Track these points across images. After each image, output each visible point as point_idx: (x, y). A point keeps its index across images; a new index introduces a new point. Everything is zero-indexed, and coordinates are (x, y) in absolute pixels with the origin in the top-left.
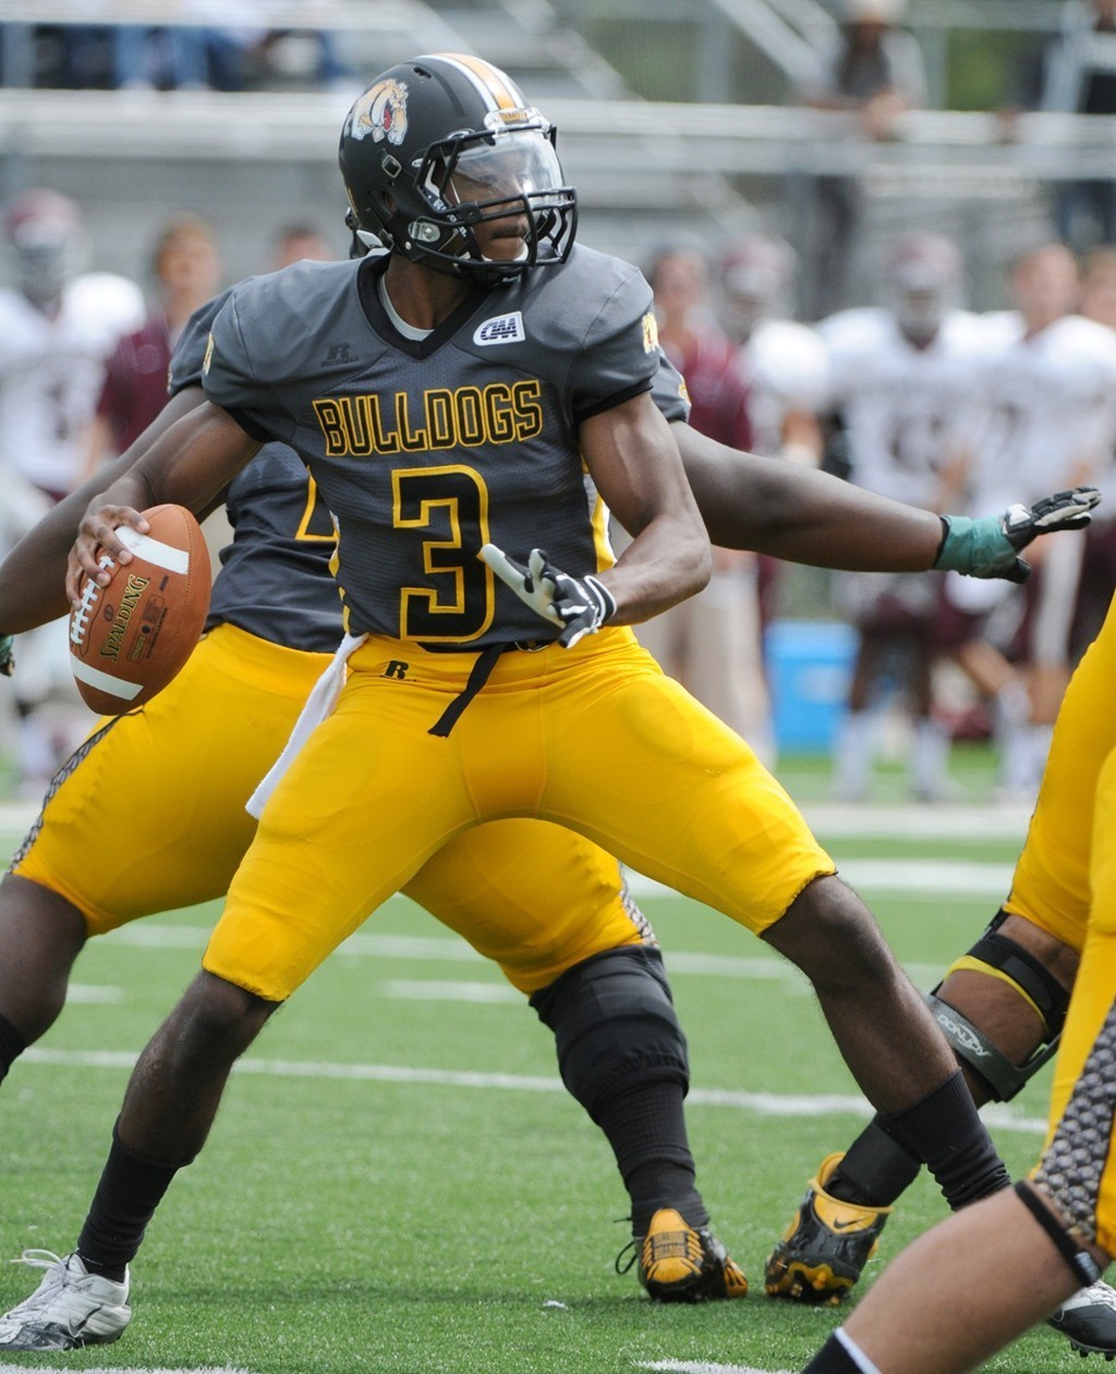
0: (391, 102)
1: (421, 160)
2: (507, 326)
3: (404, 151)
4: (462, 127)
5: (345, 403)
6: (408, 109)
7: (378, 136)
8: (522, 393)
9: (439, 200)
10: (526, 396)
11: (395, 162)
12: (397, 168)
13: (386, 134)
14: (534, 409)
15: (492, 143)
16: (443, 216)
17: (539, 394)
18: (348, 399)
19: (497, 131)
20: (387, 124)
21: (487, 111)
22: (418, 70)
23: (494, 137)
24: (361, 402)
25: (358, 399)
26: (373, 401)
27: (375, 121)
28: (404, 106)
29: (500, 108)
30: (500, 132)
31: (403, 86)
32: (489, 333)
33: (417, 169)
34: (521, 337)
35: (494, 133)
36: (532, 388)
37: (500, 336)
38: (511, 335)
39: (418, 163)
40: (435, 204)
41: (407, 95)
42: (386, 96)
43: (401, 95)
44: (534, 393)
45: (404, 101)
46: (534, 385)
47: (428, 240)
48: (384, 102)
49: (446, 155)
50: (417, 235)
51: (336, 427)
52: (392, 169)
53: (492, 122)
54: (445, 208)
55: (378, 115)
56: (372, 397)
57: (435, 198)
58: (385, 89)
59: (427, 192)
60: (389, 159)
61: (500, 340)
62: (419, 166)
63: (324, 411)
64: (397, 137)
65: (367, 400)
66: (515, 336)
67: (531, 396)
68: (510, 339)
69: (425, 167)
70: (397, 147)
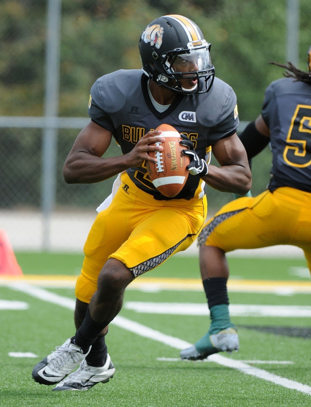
0: (158, 33)
1: (165, 55)
2: (190, 116)
3: (160, 51)
4: (180, 47)
5: (133, 129)
6: (163, 37)
7: (152, 44)
8: (192, 137)
9: (169, 69)
10: (193, 138)
11: (156, 54)
12: (157, 56)
13: (155, 44)
14: (194, 142)
15: (189, 53)
16: (171, 75)
17: (197, 137)
18: (134, 128)
19: (191, 49)
20: (155, 41)
21: (189, 41)
22: (168, 23)
23: (190, 51)
24: (139, 130)
25: (137, 128)
26: (143, 130)
27: (152, 39)
28: (162, 36)
29: (193, 40)
30: (192, 50)
31: (162, 29)
32: (184, 116)
33: (164, 58)
34: (195, 121)
35: (190, 50)
36: (195, 136)
37: (188, 119)
38: (192, 120)
39: (164, 56)
40: (168, 71)
41: (163, 32)
42: (156, 31)
43: (161, 32)
44: (196, 137)
45: (162, 34)
46: (196, 135)
47: (165, 82)
48: (155, 33)
49: (173, 55)
50: (161, 79)
51: (128, 134)
52: (156, 57)
53: (190, 46)
54: (171, 72)
55: (153, 37)
56: (143, 128)
57: (168, 68)
58: (156, 28)
59: (166, 66)
60: (154, 52)
61: (188, 120)
62: (164, 57)
63: (125, 129)
64: (158, 46)
65: (141, 129)
66: (193, 120)
67: (194, 138)
68: (191, 121)
69: (166, 58)
70: (158, 49)
